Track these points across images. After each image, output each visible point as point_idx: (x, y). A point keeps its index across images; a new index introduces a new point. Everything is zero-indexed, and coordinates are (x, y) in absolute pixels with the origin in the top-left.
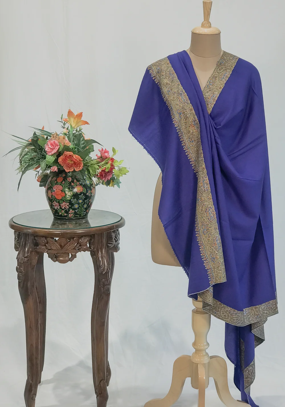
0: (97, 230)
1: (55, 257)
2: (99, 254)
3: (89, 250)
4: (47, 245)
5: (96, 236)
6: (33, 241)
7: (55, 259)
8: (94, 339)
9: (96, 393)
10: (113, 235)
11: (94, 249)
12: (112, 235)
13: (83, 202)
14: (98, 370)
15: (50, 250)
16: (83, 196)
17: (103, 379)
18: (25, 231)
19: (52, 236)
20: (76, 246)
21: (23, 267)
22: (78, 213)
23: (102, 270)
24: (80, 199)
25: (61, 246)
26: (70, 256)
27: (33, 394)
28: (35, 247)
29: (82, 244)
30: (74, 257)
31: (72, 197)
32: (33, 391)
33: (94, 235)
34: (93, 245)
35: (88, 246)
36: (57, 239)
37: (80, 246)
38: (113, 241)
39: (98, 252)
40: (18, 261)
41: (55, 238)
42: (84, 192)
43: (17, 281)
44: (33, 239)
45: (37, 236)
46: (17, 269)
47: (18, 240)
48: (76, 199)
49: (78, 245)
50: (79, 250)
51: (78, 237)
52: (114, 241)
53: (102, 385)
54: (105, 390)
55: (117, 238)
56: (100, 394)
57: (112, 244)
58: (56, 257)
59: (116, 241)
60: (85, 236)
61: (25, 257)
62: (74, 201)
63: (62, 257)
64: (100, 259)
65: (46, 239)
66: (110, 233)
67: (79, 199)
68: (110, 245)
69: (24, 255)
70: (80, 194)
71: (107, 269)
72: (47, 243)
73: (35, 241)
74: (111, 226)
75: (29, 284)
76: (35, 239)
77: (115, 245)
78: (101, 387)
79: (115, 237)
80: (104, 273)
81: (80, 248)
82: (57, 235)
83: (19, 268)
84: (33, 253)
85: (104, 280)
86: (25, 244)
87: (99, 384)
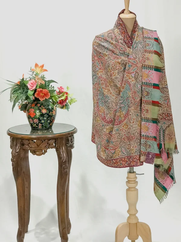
0: (59, 135)
1: (34, 152)
2: (61, 150)
3: (54, 147)
4: (29, 145)
5: (59, 139)
9: (61, 236)
10: (70, 138)
11: (57, 147)
13: (47, 119)
14: (62, 222)
15: (31, 148)
17: (64, 228)
18: (16, 136)
19: (32, 139)
21: (15, 158)
25: (37, 145)
26: (43, 151)
29: (50, 144)
30: (46, 152)
31: (40, 116)
33: (57, 138)
34: (57, 145)
35: (54, 145)
36: (35, 141)
37: (49, 145)
38: (69, 142)
39: (60, 148)
40: (12, 155)
43: (12, 167)
45: (23, 139)
47: (12, 142)
49: (48, 145)
50: (49, 148)
51: (48, 140)
53: (64, 232)
54: (66, 235)
55: (73, 140)
56: (63, 237)
57: (69, 144)
59: (71, 142)
60: (52, 139)
61: (16, 153)
62: (41, 118)
63: (38, 152)
64: (62, 153)
65: (28, 141)
66: (67, 137)
67: (44, 117)
68: (67, 145)
69: (15, 151)
71: (66, 159)
72: (29, 144)
73: (22, 142)
74: (68, 133)
75: (19, 169)
76: (22, 141)
77: (71, 145)
78: (63, 232)
79: (71, 140)
80: (64, 161)
81: (49, 146)
82: (35, 139)
83: (13, 159)
84: (21, 150)
85: (64, 166)
86: (16, 144)
87: (62, 231)
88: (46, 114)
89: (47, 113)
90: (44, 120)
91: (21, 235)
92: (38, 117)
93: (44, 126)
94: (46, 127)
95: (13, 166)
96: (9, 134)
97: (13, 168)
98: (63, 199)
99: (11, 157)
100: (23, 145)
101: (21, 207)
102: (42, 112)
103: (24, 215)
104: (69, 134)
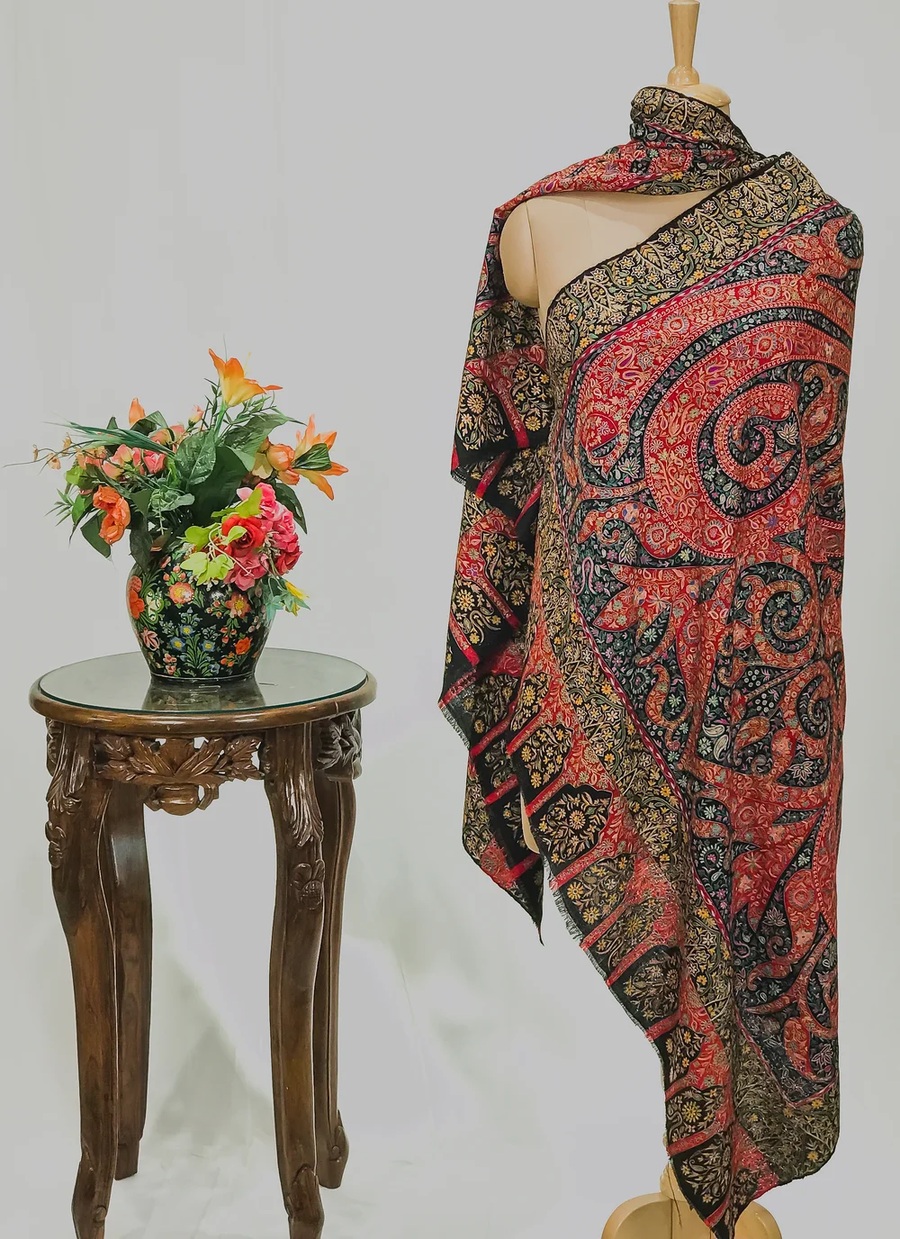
0: (279, 717)
2: (290, 787)
3: (256, 774)
4: (131, 759)
5: (278, 735)
6: (91, 745)
7: (156, 802)
8: (278, 1042)
9: (287, 1205)
10: (337, 731)
11: (273, 771)
12: (331, 730)
13: (194, 634)
14: (293, 1136)
15: (139, 774)
16: (192, 614)
17: (305, 1165)
18: (68, 716)
19: (148, 734)
20: (217, 763)
21: (64, 823)
22: (189, 665)
23: (296, 835)
24: (184, 624)
25: (172, 764)
26: (201, 793)
27: (99, 1206)
28: (99, 766)
29: (235, 757)
30: (212, 795)
31: (162, 617)
32: (96, 1196)
33: (272, 731)
34: (270, 761)
35: (256, 761)
36: (162, 741)
37: (230, 763)
38: (332, 749)
39: (286, 780)
40: (50, 806)
41: (157, 740)
42: (195, 603)
43: (49, 866)
44: (91, 741)
45: (104, 732)
46: (49, 833)
47: (52, 745)
48: (171, 624)
49: (224, 762)
50: (228, 775)
51: (223, 738)
52: (340, 747)
53: (303, 1183)
54: (314, 1199)
55: (352, 738)
56: (298, 1210)
57: (330, 757)
58: (157, 797)
59: (345, 749)
60: (245, 735)
61: (70, 796)
62: (168, 627)
63: (177, 796)
64: (293, 803)
65: (127, 742)
66: (325, 724)
67: (181, 623)
68: (325, 761)
69: (66, 790)
70: (184, 610)
71: (313, 835)
72: (133, 754)
73: (97, 748)
74: (326, 705)
75: (82, 877)
76: (98, 742)
77: (341, 761)
78: (299, 1187)
79: (345, 736)
80: (301, 843)
81: (232, 767)
82: (162, 731)
83: (54, 826)
84: (95, 785)
85: (302, 865)
86: (71, 754)
87: (295, 1179)
88: (190, 611)
89: (193, 606)
90: (182, 637)
91: (93, 1196)
92: (154, 619)
93: (191, 668)
94: (198, 673)
95: (52, 860)
96: (38, 705)
97: (54, 870)
98: (300, 1027)
99: (44, 817)
100: (102, 758)
101: (92, 1058)
102: (170, 599)
103: (108, 1098)
104: (330, 708)
